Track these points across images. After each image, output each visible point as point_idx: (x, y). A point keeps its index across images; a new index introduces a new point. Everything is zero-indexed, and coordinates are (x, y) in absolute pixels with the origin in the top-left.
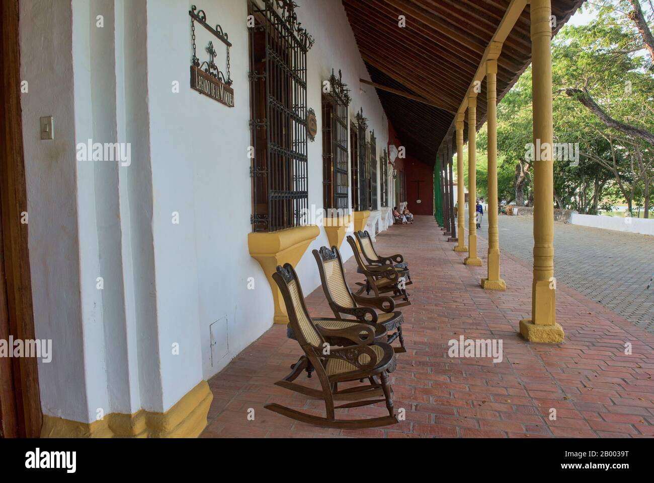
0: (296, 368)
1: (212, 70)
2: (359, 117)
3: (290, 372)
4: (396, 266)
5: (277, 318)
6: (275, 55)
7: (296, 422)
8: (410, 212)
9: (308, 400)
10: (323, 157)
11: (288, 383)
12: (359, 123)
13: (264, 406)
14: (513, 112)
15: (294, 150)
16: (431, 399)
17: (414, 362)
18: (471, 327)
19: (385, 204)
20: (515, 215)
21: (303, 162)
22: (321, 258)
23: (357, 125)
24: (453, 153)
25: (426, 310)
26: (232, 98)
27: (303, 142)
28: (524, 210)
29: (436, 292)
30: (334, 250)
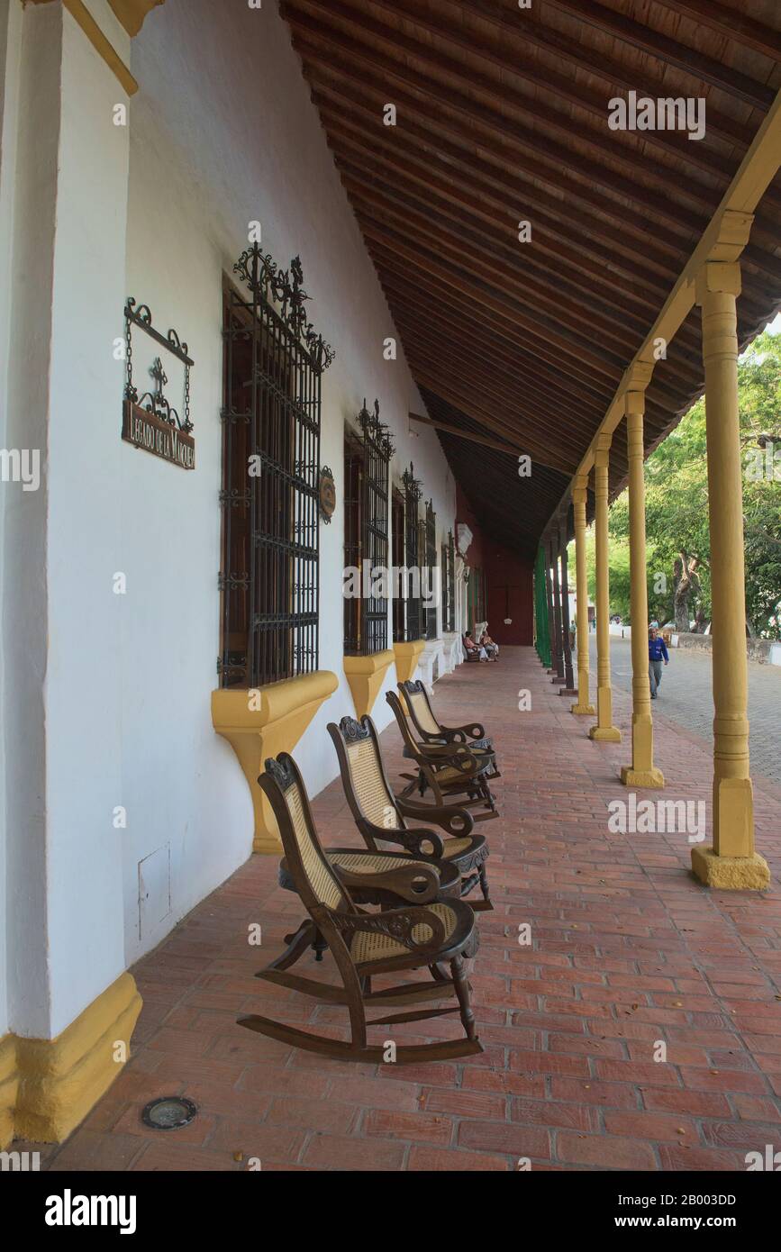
0: (294, 943)
1: (158, 407)
2: (407, 479)
3: (282, 951)
4: (473, 746)
5: (259, 843)
6: (267, 380)
7: (295, 1050)
8: (493, 640)
9: (317, 1007)
10: (345, 549)
11: (279, 973)
12: (407, 489)
13: (235, 1020)
14: (669, 471)
15: (297, 541)
16: (540, 1000)
17: (507, 929)
18: (606, 860)
19: (450, 627)
20: (674, 647)
21: (311, 562)
22: (343, 738)
23: (403, 492)
24: (569, 539)
25: (525, 826)
26: (192, 453)
27: (313, 526)
28: (690, 639)
29: (543, 791)
30: (366, 723)
